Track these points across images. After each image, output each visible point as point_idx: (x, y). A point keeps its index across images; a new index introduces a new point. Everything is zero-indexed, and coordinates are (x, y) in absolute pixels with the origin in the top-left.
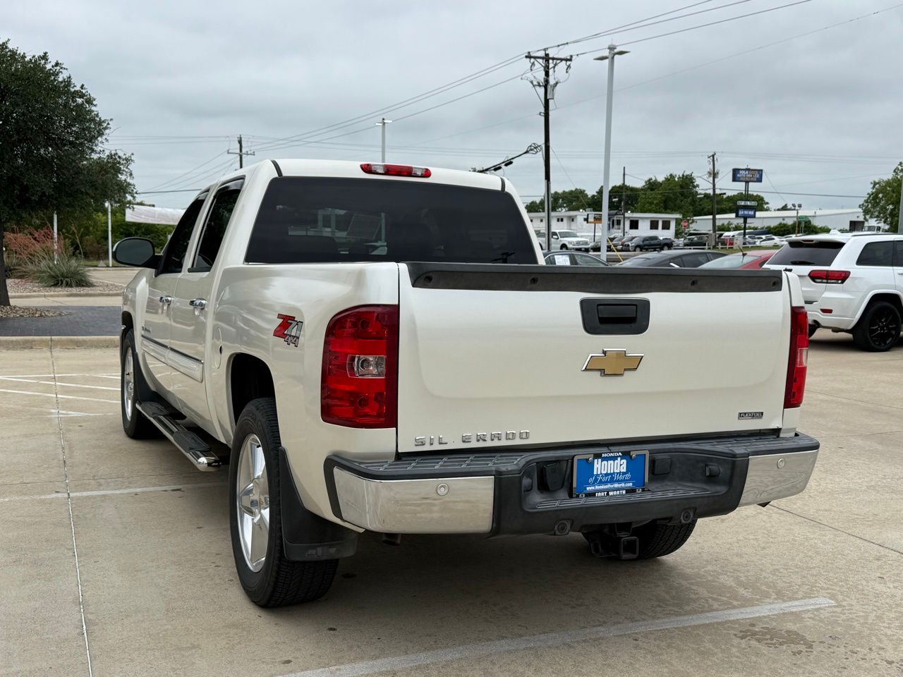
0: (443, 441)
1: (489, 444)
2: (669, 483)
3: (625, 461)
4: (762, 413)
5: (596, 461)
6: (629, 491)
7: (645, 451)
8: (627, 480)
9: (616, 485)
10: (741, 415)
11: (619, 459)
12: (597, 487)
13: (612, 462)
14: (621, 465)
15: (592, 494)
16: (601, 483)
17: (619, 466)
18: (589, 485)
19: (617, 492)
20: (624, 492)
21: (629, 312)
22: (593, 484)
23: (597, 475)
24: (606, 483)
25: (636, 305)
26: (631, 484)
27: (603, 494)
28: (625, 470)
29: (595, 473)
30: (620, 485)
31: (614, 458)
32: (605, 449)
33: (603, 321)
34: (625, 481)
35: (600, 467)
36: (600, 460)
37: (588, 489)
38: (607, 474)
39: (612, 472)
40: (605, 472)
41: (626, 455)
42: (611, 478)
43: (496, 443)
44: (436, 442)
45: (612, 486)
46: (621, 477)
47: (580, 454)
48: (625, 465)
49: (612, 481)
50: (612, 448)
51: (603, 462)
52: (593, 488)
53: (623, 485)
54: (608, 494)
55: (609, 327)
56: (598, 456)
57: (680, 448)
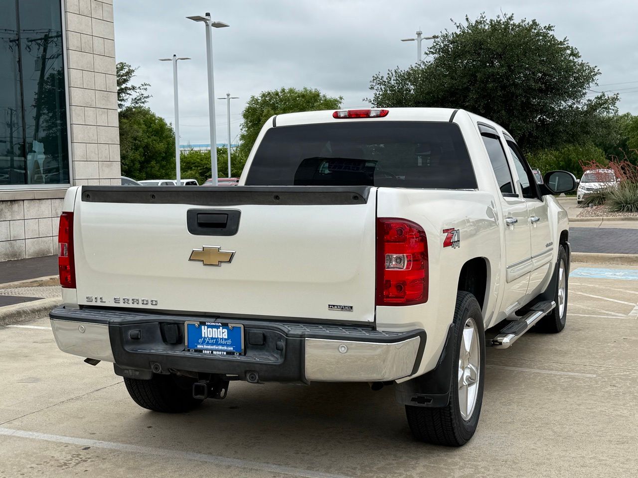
0: (103, 301)
1: (131, 306)
2: (266, 353)
3: (226, 330)
4: (351, 307)
5: (203, 327)
6: (229, 353)
7: (240, 325)
8: (228, 345)
9: (220, 347)
10: (331, 307)
11: (221, 328)
12: (205, 347)
13: (216, 329)
14: (223, 333)
15: (200, 351)
16: (208, 344)
17: (221, 333)
18: (199, 343)
19: (219, 352)
20: (225, 353)
21: (222, 219)
22: (202, 344)
23: (205, 337)
24: (212, 344)
25: (227, 214)
26: (232, 348)
27: (208, 352)
28: (226, 337)
29: (203, 336)
30: (223, 348)
31: (218, 327)
32: (213, 320)
33: (201, 225)
34: (227, 345)
35: (206, 332)
36: (206, 327)
37: (198, 346)
38: (212, 338)
39: (216, 337)
40: (211, 337)
41: (225, 325)
42: (216, 341)
43: (135, 306)
44: (99, 300)
45: (217, 348)
46: (224, 342)
47: (188, 321)
48: (226, 333)
49: (217, 344)
50: (219, 320)
51: (209, 329)
52: (202, 347)
53: (225, 348)
54: (212, 353)
55: (205, 229)
56: (203, 324)
57: (271, 327)
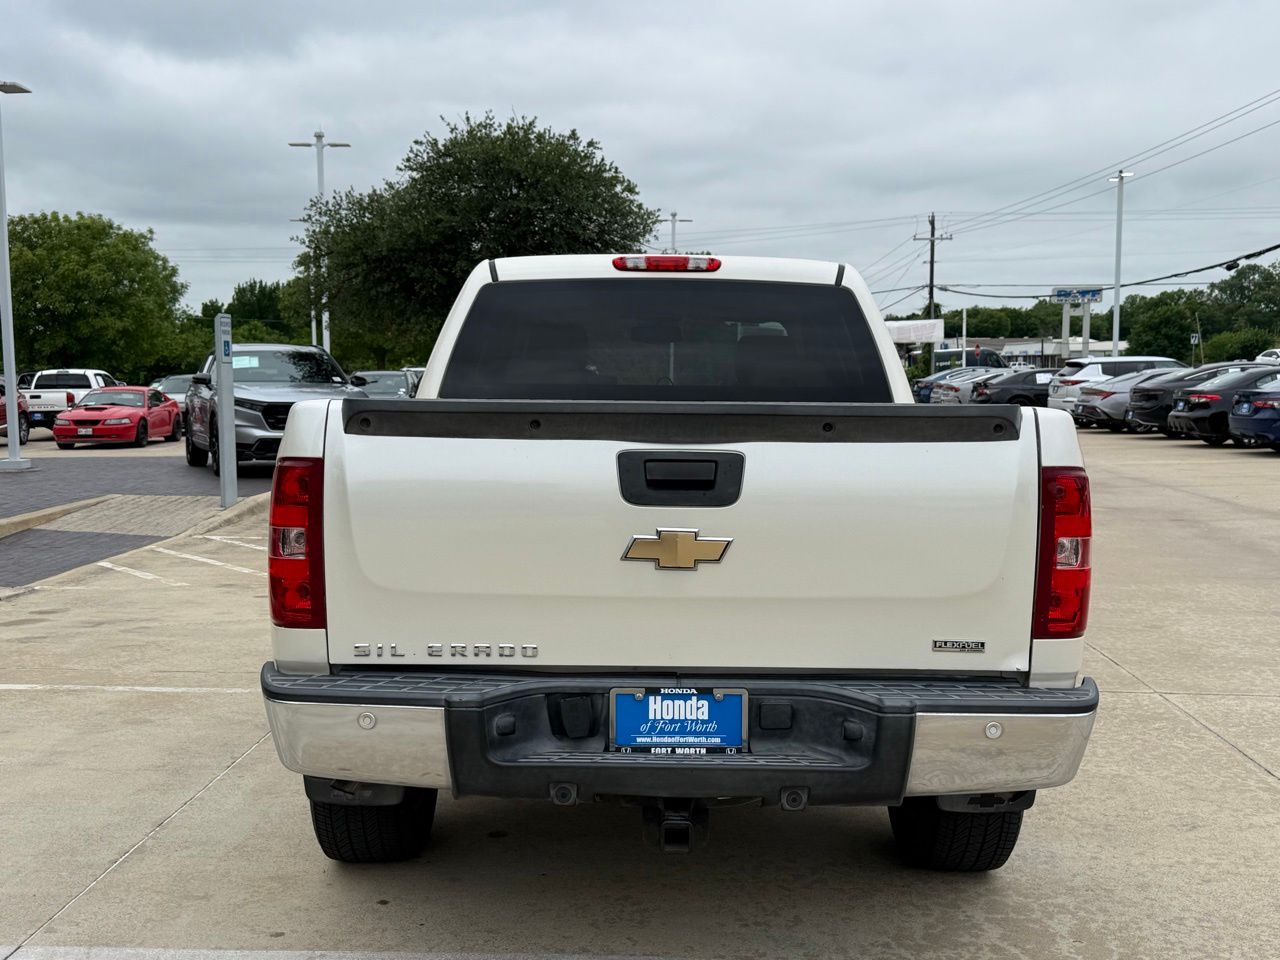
0: (398, 653)
1: (471, 660)
2: (794, 745)
3: (706, 703)
4: (983, 644)
5: (652, 698)
6: (711, 750)
7: (742, 691)
8: (709, 733)
9: (691, 739)
10: (938, 646)
11: (694, 698)
12: (655, 739)
13: (682, 702)
14: (698, 708)
15: (646, 749)
16: (662, 733)
17: (694, 709)
18: (641, 734)
19: (692, 750)
20: (703, 751)
21: (704, 473)
22: (649, 734)
23: (655, 720)
24: (672, 734)
25: (716, 462)
26: (718, 740)
27: (664, 750)
28: (706, 717)
29: (651, 717)
30: (696, 740)
31: (686, 698)
32: (672, 682)
33: (653, 484)
34: (706, 734)
35: (657, 708)
36: (659, 698)
37: (639, 740)
38: (673, 721)
39: (682, 718)
40: (670, 717)
41: (704, 693)
42: (682, 727)
43: (482, 660)
44: (387, 653)
45: (682, 740)
46: (699, 728)
47: (617, 688)
48: (705, 709)
49: (683, 732)
50: (686, 682)
51: (665, 702)
52: (649, 740)
53: (703, 740)
54: (673, 751)
55: (664, 494)
56: (655, 691)
57: (809, 690)
